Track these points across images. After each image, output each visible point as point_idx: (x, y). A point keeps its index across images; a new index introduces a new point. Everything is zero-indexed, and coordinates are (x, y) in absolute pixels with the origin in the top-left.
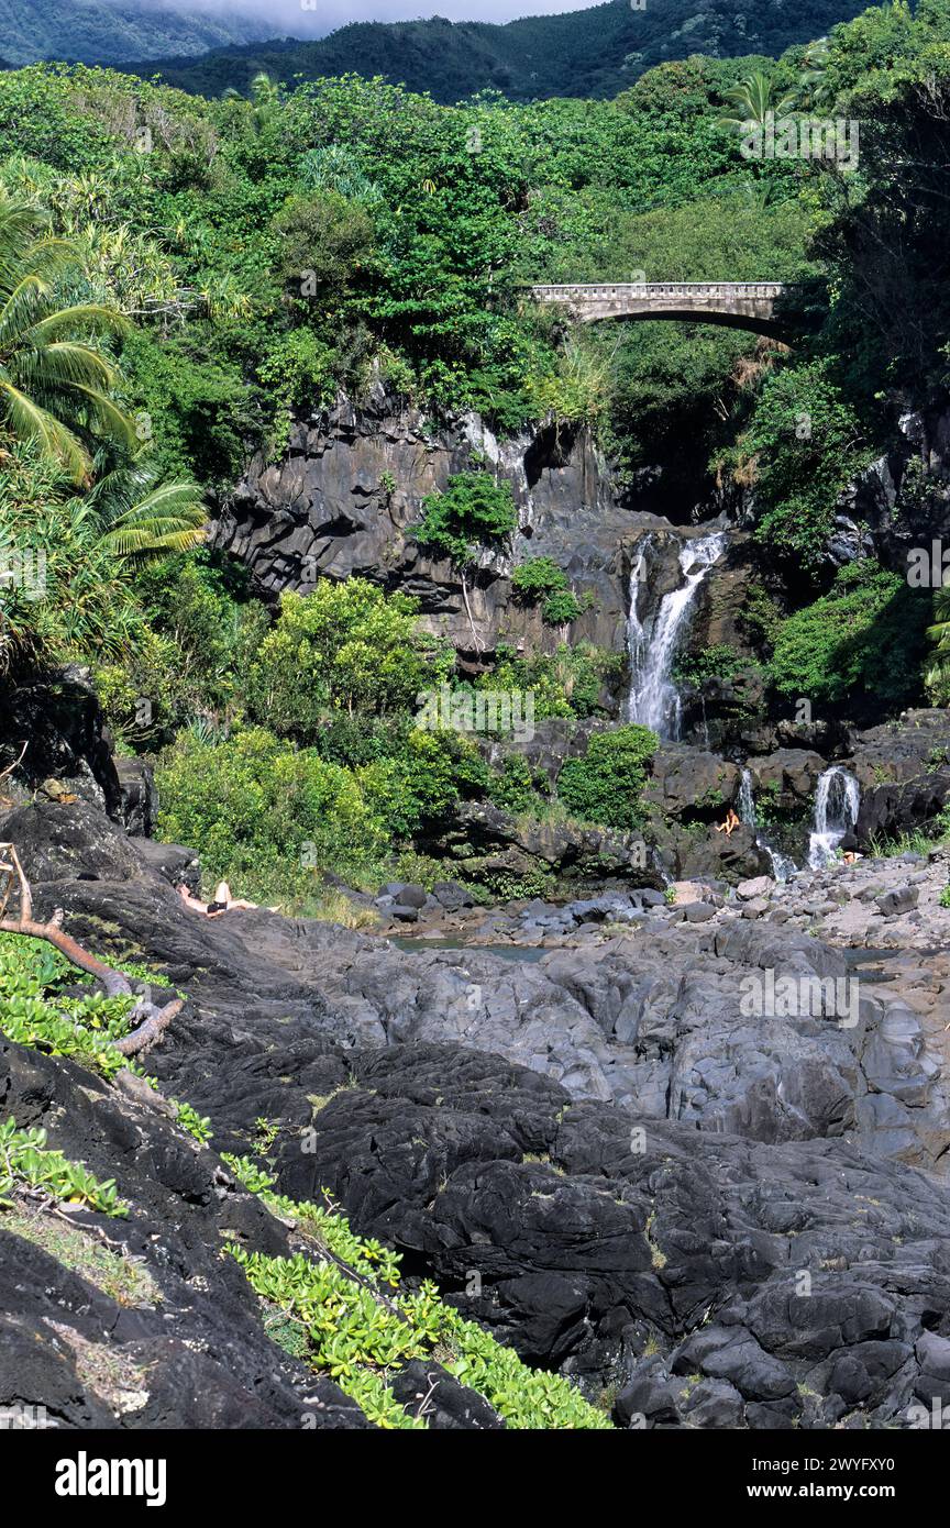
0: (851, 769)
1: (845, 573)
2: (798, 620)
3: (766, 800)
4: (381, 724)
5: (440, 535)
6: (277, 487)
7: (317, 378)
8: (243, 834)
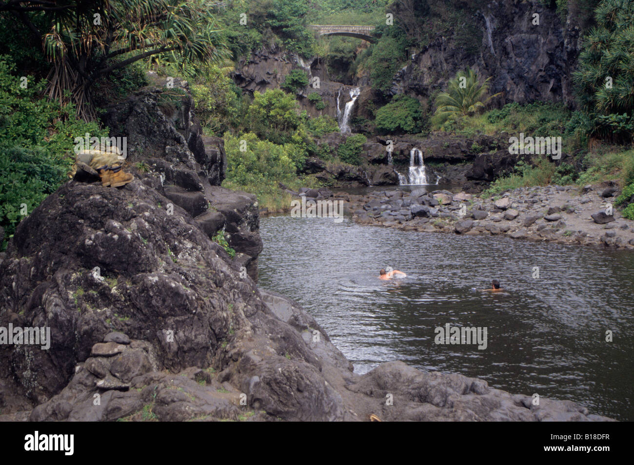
0: (420, 148)
1: (395, 97)
2: (382, 109)
3: (395, 157)
4: (285, 133)
5: (290, 86)
6: (247, 72)
7: (258, 42)
8: (249, 170)
